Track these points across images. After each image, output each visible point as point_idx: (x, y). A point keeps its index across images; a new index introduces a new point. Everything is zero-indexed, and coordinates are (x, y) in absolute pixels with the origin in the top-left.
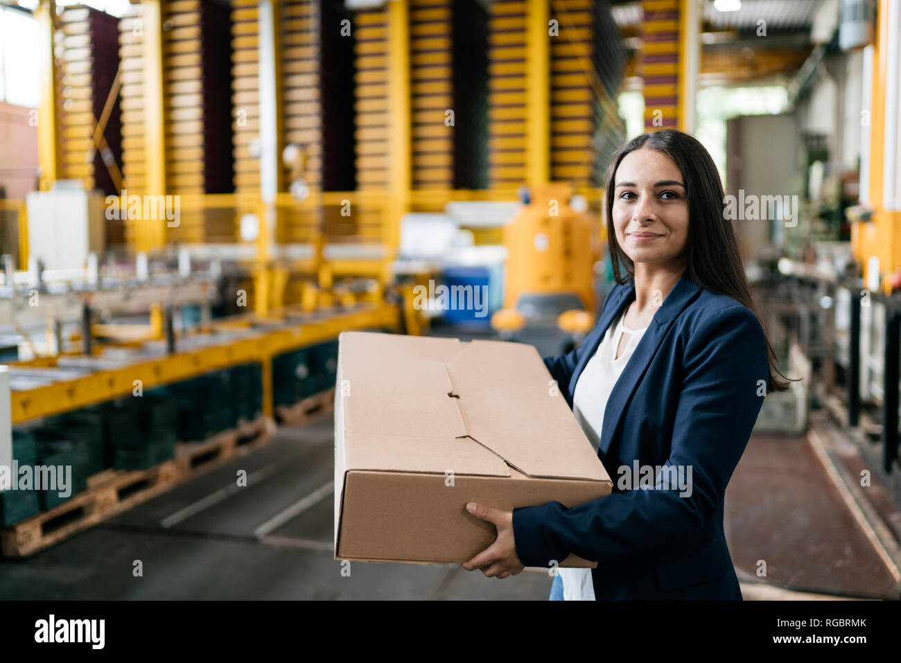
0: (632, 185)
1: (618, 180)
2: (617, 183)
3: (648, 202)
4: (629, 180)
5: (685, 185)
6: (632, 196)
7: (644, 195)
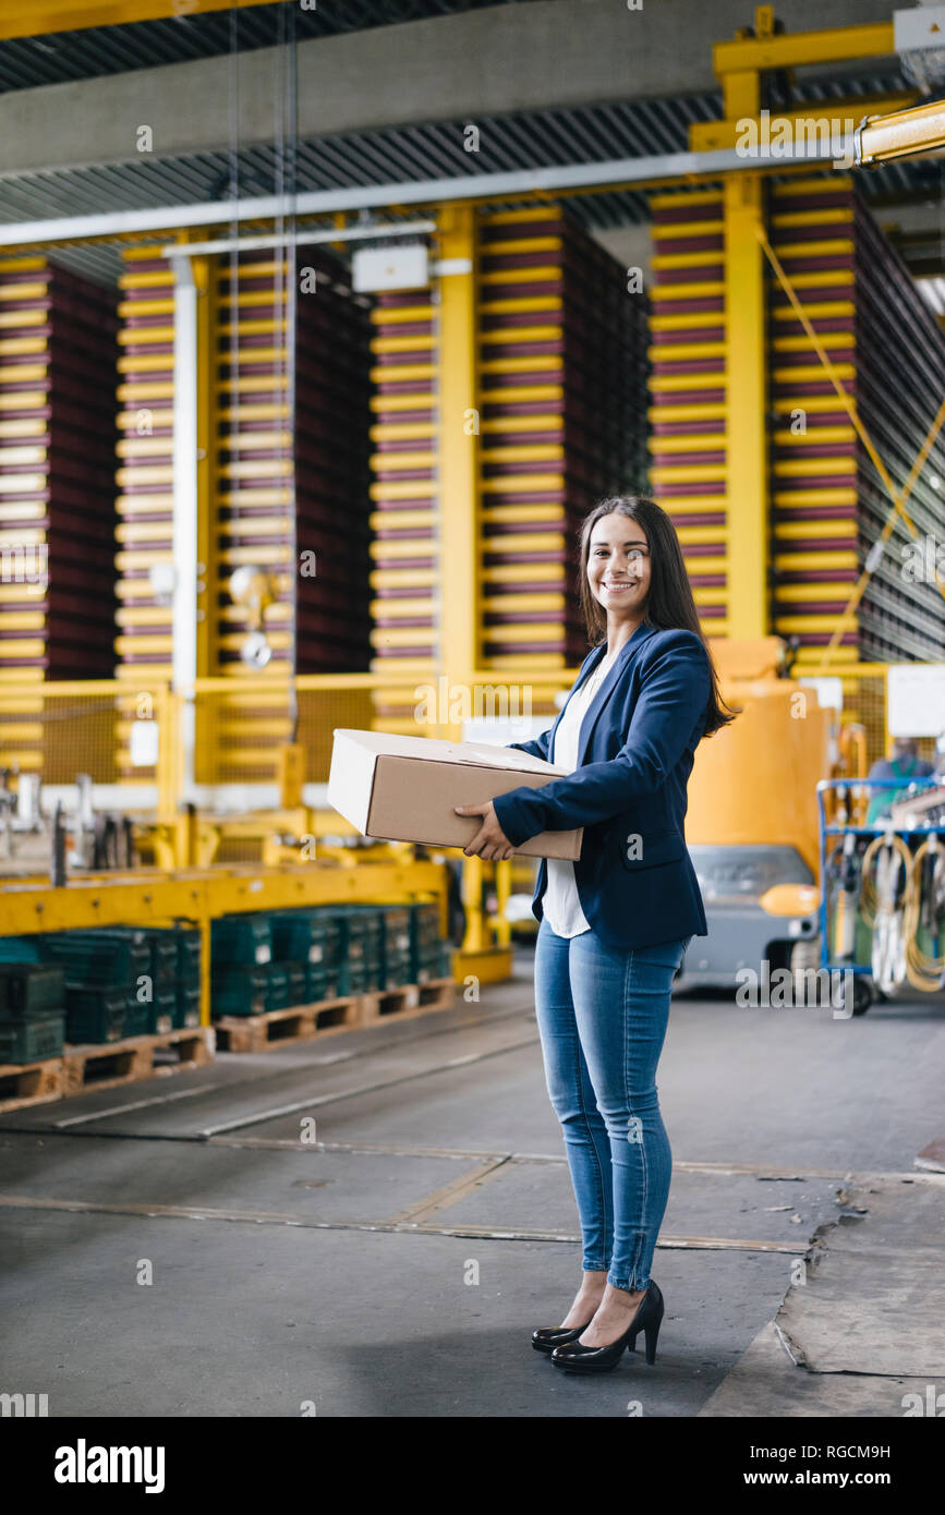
0: (606, 544)
1: (593, 542)
2: (592, 543)
3: (619, 558)
4: (603, 540)
5: (648, 545)
6: (605, 554)
7: (615, 553)
